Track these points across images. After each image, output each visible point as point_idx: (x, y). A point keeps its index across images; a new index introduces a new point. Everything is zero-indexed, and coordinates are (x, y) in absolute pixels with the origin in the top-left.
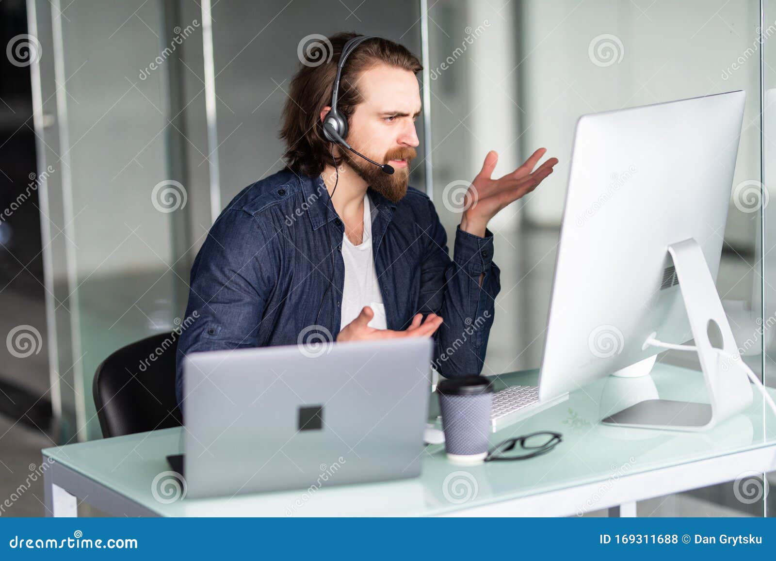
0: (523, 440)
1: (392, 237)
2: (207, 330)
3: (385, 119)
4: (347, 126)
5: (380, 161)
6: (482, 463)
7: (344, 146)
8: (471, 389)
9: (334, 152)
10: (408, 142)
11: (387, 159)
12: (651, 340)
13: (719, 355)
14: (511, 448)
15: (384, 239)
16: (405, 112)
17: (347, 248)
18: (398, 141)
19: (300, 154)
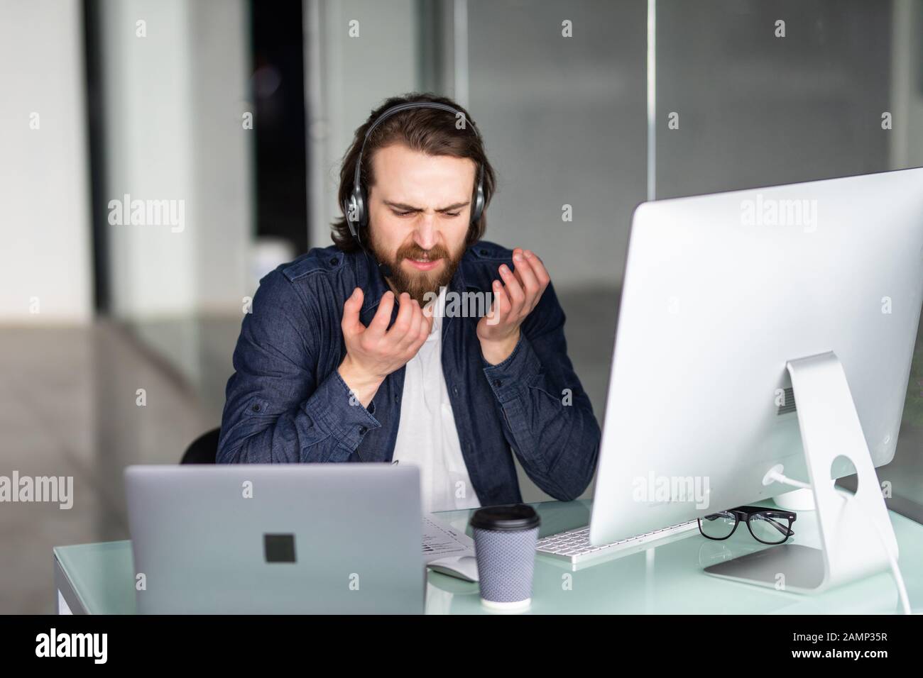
2: (251, 406)
11: (399, 256)
12: (775, 474)
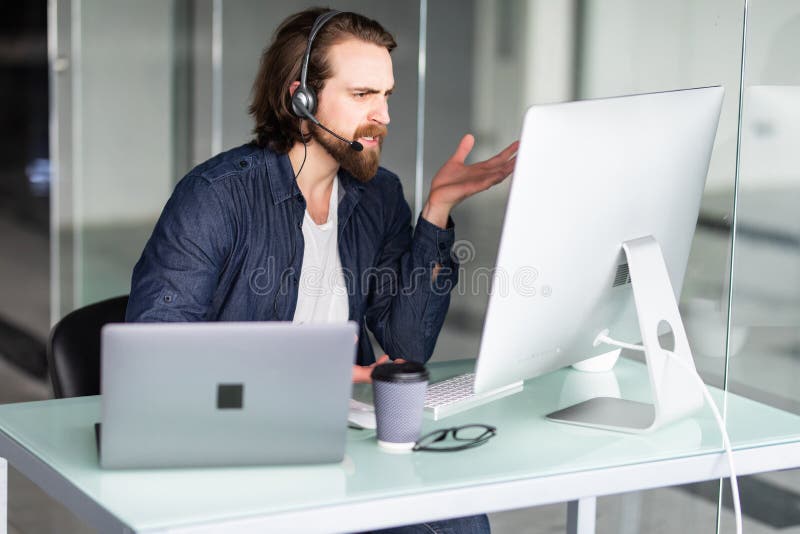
0: (455, 431)
1: (359, 220)
2: (162, 297)
3: (355, 95)
4: (317, 101)
5: (350, 138)
6: (411, 452)
7: (313, 122)
8: (404, 376)
9: (304, 127)
10: (378, 119)
11: (357, 135)
12: (603, 337)
13: (668, 357)
14: (442, 438)
15: (350, 220)
16: (376, 88)
17: (308, 225)
18: (368, 118)
19: (268, 128)
